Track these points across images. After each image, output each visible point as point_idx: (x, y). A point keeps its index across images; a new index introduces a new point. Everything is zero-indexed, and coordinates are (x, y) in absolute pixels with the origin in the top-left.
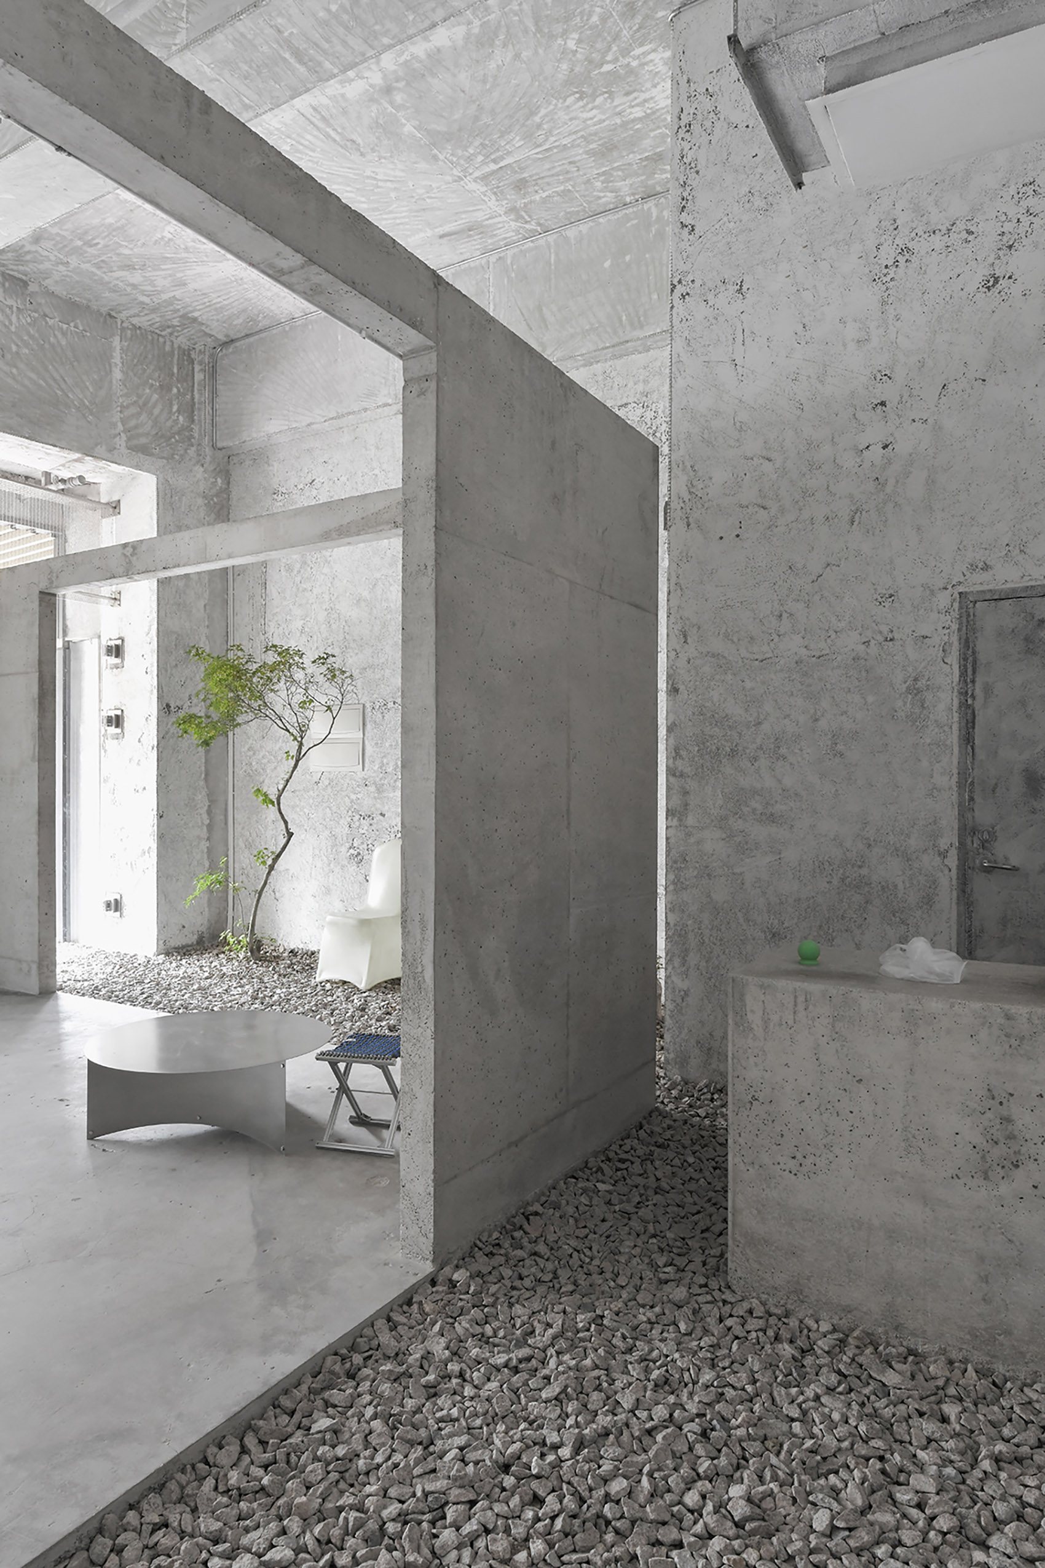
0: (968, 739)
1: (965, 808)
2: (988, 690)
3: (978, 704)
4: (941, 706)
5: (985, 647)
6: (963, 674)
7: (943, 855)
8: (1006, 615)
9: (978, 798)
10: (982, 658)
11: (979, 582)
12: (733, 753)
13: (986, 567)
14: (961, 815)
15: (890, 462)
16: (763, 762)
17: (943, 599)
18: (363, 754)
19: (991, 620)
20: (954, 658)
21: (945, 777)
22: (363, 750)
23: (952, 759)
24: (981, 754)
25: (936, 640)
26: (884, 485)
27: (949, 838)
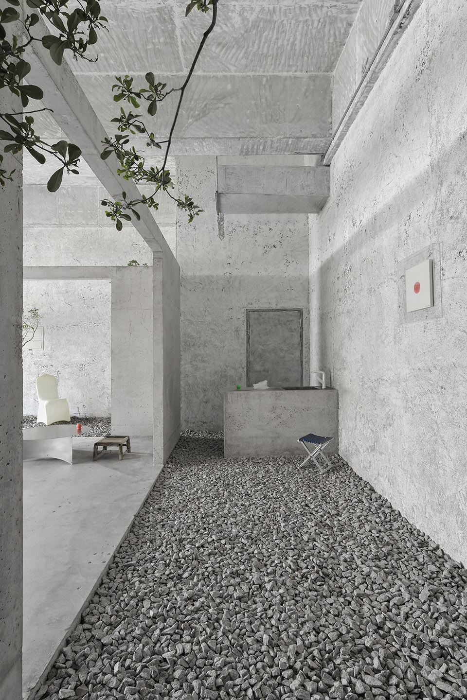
0: (248, 342)
1: (248, 357)
2: (252, 331)
3: (250, 335)
4: (242, 335)
5: (252, 322)
6: (247, 327)
7: (243, 368)
8: (255, 315)
9: (250, 355)
10: (251, 324)
11: (250, 307)
12: (194, 345)
13: (252, 304)
14: (247, 359)
15: (231, 277)
16: (201, 347)
17: (243, 310)
18: (43, 345)
19: (254, 316)
20: (245, 324)
21: (244, 351)
22: (43, 343)
23: (245, 347)
24: (251, 346)
25: (241, 319)
26: (230, 282)
27: (244, 365)
